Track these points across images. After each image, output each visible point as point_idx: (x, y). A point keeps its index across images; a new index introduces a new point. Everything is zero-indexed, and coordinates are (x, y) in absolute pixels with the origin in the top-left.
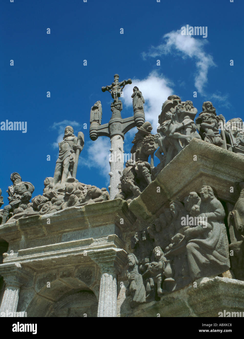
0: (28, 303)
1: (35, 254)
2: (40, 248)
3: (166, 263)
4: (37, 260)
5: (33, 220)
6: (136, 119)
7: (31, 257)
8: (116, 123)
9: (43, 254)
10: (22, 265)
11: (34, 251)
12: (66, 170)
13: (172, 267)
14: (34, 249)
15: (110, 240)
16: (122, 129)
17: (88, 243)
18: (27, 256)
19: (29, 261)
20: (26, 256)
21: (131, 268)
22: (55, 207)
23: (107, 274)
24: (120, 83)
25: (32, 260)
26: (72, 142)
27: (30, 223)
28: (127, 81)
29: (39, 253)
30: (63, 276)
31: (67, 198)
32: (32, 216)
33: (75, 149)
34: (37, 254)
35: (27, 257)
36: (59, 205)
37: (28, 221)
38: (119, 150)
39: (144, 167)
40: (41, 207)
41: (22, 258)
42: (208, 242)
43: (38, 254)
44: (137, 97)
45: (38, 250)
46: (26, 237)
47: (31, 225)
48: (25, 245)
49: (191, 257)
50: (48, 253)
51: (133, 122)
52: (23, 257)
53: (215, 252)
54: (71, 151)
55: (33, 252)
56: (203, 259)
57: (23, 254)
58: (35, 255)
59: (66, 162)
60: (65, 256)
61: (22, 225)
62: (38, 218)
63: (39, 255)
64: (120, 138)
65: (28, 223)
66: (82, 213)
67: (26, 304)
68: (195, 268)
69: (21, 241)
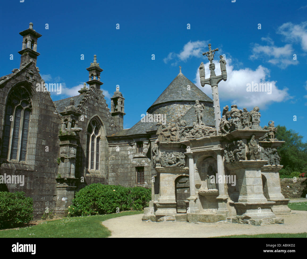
3: (233, 156)
6: (223, 77)
8: (213, 79)
9: (199, 150)
10: (193, 152)
12: (200, 120)
13: (234, 156)
15: (219, 146)
16: (217, 82)
17: (212, 147)
20: (194, 150)
21: (225, 154)
22: (200, 135)
23: (219, 155)
24: (212, 50)
26: (200, 108)
28: (216, 49)
30: (205, 154)
31: (203, 132)
33: (201, 111)
36: (201, 134)
37: (192, 140)
38: (216, 95)
39: (227, 124)
40: (195, 134)
42: (241, 153)
44: (222, 63)
45: (197, 148)
46: (192, 144)
49: (237, 156)
50: (201, 149)
51: (222, 78)
53: (242, 155)
54: (200, 113)
56: (240, 157)
58: (197, 150)
59: (199, 117)
60: (206, 150)
64: (216, 88)
66: (209, 139)
68: (238, 158)
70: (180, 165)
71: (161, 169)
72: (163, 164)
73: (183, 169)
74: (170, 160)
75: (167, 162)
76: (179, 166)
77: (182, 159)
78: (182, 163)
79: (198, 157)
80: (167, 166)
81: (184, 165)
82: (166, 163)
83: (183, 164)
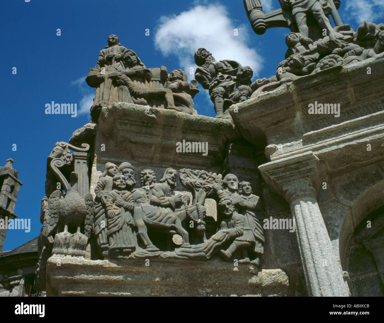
0: (338, 226)
1: (345, 134)
2: (356, 121)
4: (354, 142)
5: (328, 77)
7: (337, 140)
11: (343, 129)
14: (340, 126)
18: (327, 140)
19: (335, 147)
20: (324, 141)
22: (354, 57)
25: (341, 146)
27: (321, 84)
29: (352, 131)
32: (326, 69)
34: (351, 133)
35: (327, 142)
36: (358, 54)
37: (316, 81)
41: (317, 145)
43: (353, 133)
45: (350, 127)
47: (323, 86)
48: (306, 127)
52: (317, 143)
55: (339, 132)
57: (315, 140)
61: (302, 90)
62: (341, 71)
63: (357, 134)
65: (316, 84)
67: (334, 229)
69: (295, 124)
70: (233, 247)
71: (91, 277)
72: (110, 236)
73: (254, 280)
74: (168, 210)
75: (140, 222)
76: (228, 252)
77: (241, 209)
78: (248, 237)
79: (341, 198)
80: (139, 252)
81: (259, 249)
82: (135, 228)
83: (253, 244)
